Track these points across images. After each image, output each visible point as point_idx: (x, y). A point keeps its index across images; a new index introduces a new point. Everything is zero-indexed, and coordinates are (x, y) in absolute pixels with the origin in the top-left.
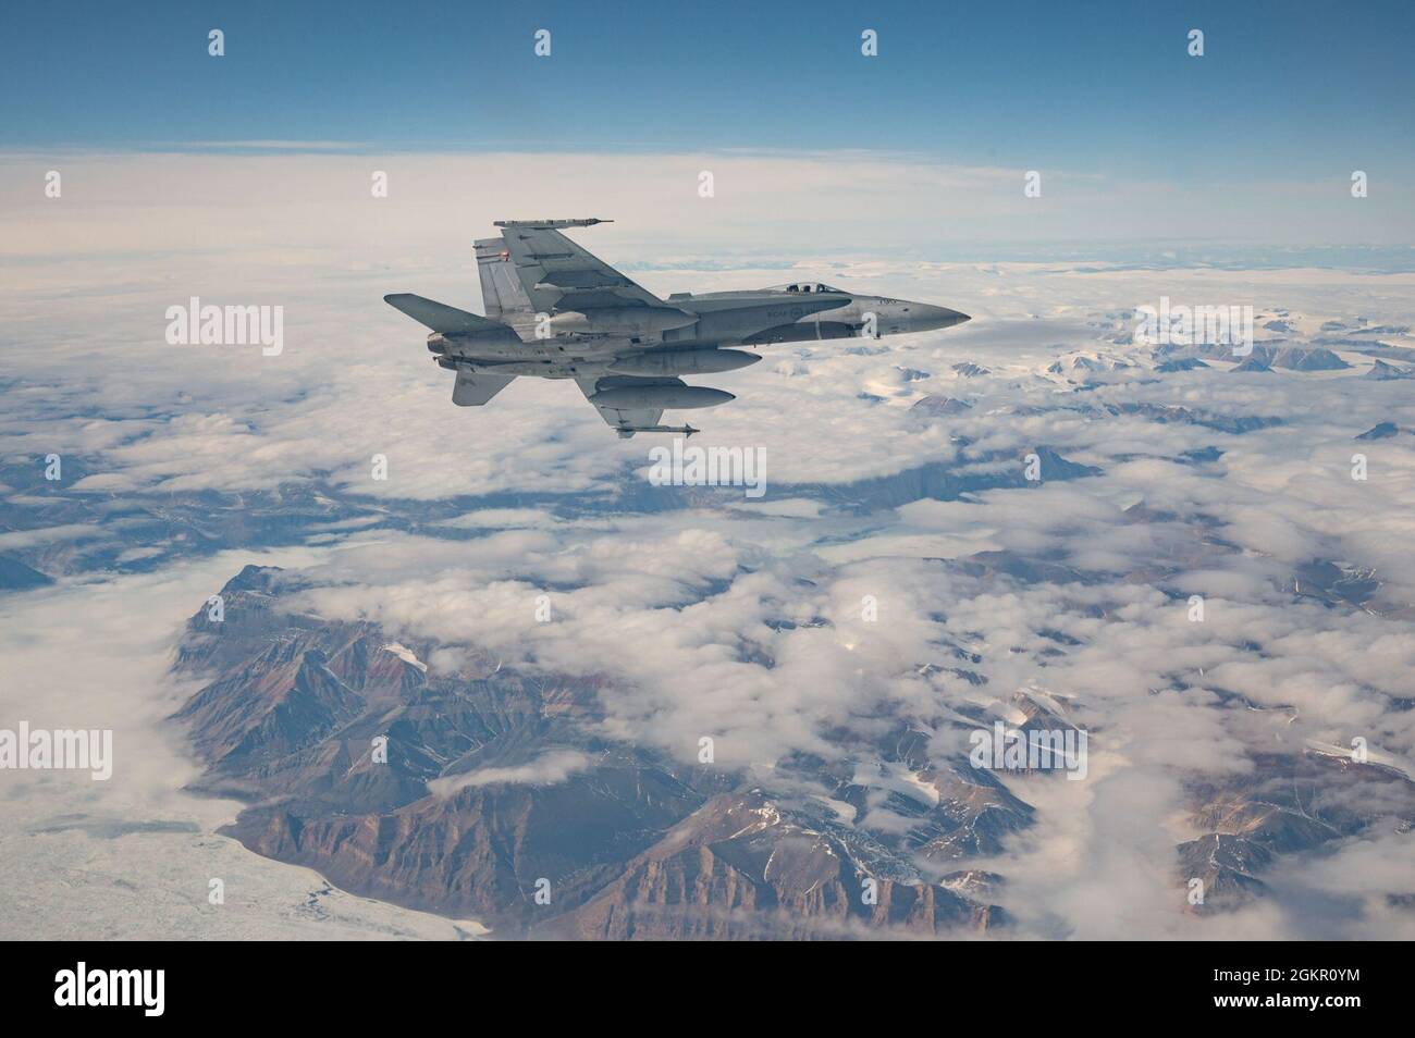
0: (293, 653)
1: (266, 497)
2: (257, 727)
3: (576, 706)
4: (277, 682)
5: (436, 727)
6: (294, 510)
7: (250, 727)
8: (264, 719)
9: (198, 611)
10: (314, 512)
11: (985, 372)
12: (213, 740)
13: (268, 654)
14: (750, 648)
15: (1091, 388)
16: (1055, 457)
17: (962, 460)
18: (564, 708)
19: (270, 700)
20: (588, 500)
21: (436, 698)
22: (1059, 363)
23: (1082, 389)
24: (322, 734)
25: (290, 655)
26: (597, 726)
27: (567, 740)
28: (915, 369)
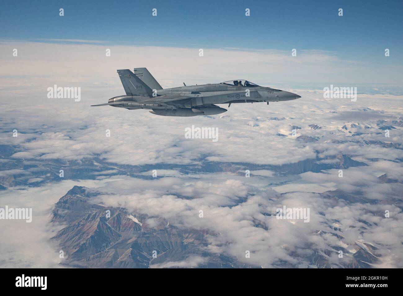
0: (95, 218)
1: (76, 162)
2: (84, 243)
3: (196, 240)
4: (90, 228)
5: (147, 245)
6: (86, 167)
7: (82, 243)
8: (87, 240)
9: (58, 201)
10: (94, 168)
11: (320, 128)
12: (69, 247)
13: (86, 217)
14: (257, 222)
15: (358, 135)
16: (349, 159)
17: (319, 159)
18: (191, 240)
19: (88, 234)
20: (191, 168)
21: (147, 235)
22: (345, 126)
23: (355, 135)
24: (107, 246)
25: (94, 218)
26: (206, 248)
27: (196, 252)
28: (297, 126)
